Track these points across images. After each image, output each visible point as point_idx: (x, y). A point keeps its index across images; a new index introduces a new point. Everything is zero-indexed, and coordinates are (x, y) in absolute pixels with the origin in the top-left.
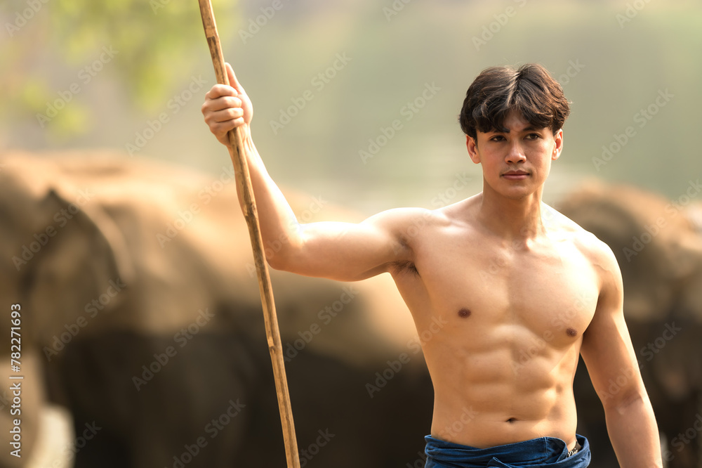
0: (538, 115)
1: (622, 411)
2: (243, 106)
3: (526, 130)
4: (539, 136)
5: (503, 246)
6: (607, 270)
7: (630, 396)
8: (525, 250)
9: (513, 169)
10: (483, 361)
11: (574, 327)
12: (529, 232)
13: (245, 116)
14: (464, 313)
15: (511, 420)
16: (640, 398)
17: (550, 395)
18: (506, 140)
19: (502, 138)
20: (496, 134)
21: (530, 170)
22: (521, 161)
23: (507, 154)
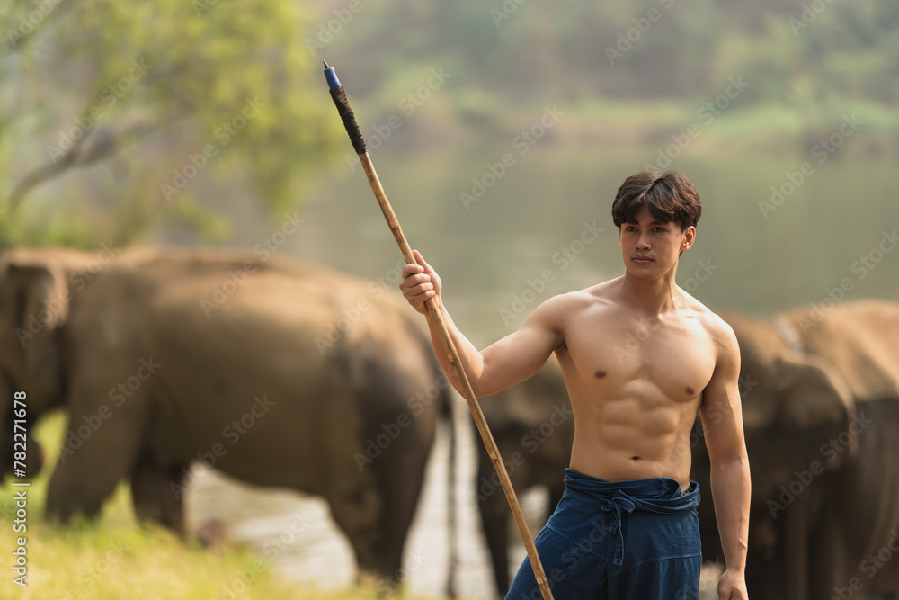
0: (660, 210)
1: (722, 467)
2: (432, 281)
3: (652, 223)
4: (664, 230)
5: (638, 319)
6: (725, 344)
7: (732, 455)
8: (657, 321)
9: (639, 254)
10: (615, 407)
11: (693, 387)
12: (661, 308)
13: (435, 288)
14: (601, 375)
15: (635, 458)
16: (739, 458)
17: (670, 439)
18: (637, 231)
19: (633, 230)
20: (629, 225)
21: (654, 256)
22: (646, 249)
23: (636, 242)
